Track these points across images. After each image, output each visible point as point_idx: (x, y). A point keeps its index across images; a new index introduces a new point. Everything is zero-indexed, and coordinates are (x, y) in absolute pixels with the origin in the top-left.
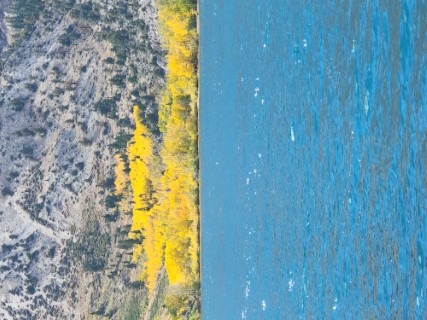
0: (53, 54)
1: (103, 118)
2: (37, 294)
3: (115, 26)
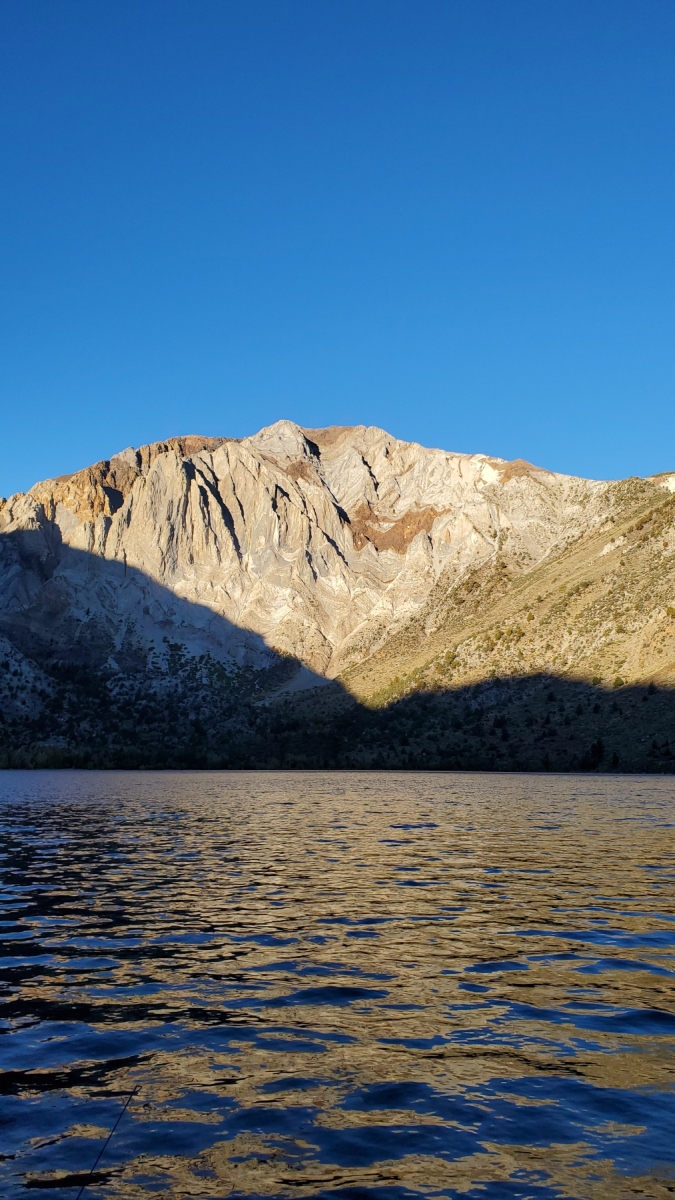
3: (47, 722)
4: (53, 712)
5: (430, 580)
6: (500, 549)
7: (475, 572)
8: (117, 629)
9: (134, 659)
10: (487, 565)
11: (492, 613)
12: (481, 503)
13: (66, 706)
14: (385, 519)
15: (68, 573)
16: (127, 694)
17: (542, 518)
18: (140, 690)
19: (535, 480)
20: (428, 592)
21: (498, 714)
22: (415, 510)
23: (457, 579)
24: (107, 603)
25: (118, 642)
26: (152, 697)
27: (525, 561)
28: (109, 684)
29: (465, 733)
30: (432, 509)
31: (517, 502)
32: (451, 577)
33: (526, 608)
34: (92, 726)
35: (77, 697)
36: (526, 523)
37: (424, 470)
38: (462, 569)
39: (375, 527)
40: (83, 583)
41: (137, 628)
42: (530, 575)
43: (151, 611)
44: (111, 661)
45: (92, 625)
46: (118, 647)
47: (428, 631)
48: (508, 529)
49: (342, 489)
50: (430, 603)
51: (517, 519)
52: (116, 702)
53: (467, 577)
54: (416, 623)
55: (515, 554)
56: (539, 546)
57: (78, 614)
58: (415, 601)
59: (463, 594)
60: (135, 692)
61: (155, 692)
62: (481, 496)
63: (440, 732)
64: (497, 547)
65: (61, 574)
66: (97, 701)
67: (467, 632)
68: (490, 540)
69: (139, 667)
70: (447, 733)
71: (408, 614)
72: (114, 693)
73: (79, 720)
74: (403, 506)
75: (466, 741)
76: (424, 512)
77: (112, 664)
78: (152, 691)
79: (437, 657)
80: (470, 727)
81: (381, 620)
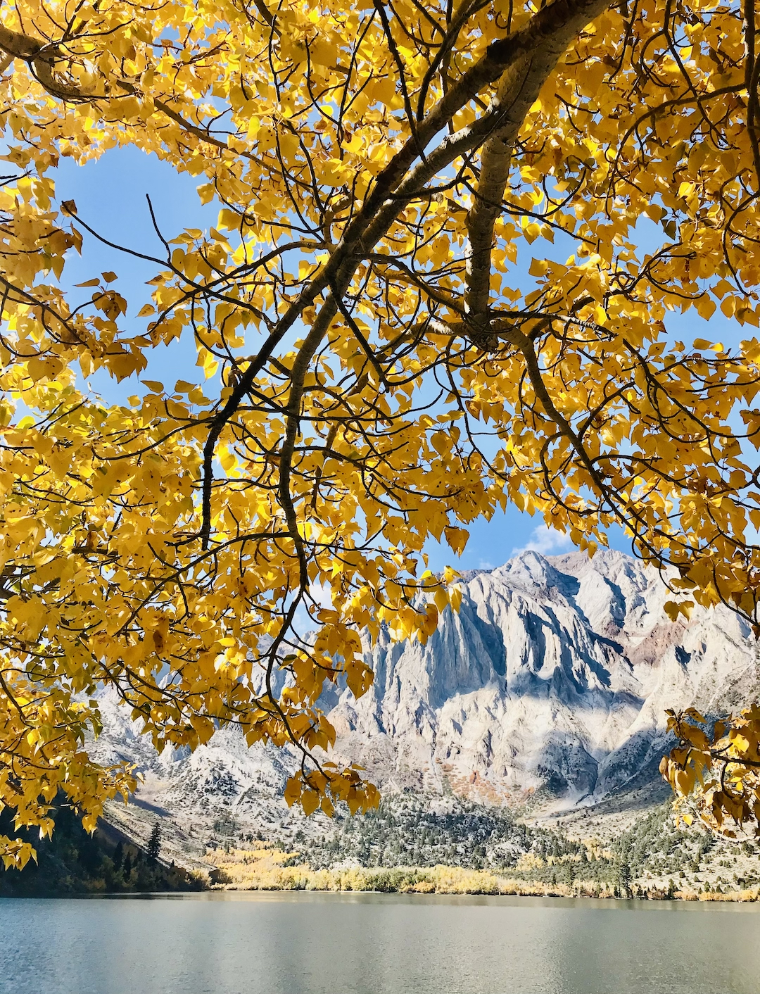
1: (293, 834)
2: (205, 794)
3: (342, 843)
5: (689, 692)
6: (757, 657)
7: (735, 682)
10: (746, 675)
14: (634, 634)
16: (410, 815)
18: (420, 811)
22: (663, 623)
23: (717, 691)
26: (432, 818)
28: (392, 805)
30: (680, 622)
32: (711, 689)
38: (720, 681)
39: (625, 642)
41: (412, 749)
53: (727, 688)
59: (726, 705)
64: (754, 656)
68: (746, 649)
77: (393, 785)
81: (643, 735)
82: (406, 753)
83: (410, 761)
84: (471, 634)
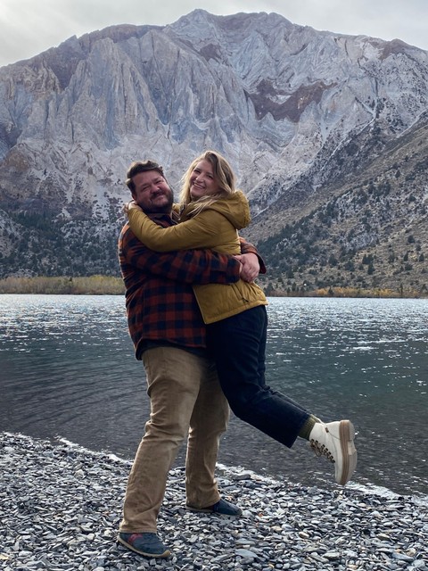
0: (5, 231)
3: (16, 258)
4: (21, 250)
5: (318, 144)
6: (377, 116)
7: (356, 136)
8: (68, 186)
9: (83, 210)
10: (366, 131)
11: (368, 171)
12: (362, 78)
13: (30, 246)
14: (282, 93)
15: (28, 141)
16: (77, 237)
17: (414, 90)
18: (86, 234)
19: (409, 57)
20: (315, 155)
21: (367, 254)
22: (307, 84)
23: (340, 143)
24: (60, 165)
25: (69, 196)
26: (95, 240)
27: (398, 127)
28: (63, 229)
29: (339, 268)
30: (322, 83)
31: (393, 76)
32: (336, 142)
33: (395, 167)
34: (50, 262)
35: (39, 240)
36: (401, 94)
37: (316, 49)
38: (345, 135)
39: (274, 100)
40: (40, 150)
41: (84, 185)
42: (401, 138)
43: (94, 172)
44: (64, 211)
45: (49, 183)
46: (70, 200)
47: (315, 187)
48: (384, 100)
49: (247, 68)
50: (317, 163)
51: (393, 91)
52: (69, 243)
53: (348, 141)
54: (305, 181)
55: (390, 121)
56: (410, 114)
57: (39, 174)
58: (305, 161)
59: (345, 156)
60: (82, 236)
61: (98, 236)
62: (363, 71)
63: (319, 267)
64: (374, 115)
65: (23, 142)
66: (54, 242)
67: (347, 187)
68: (370, 110)
69: (87, 216)
70: (325, 268)
71: (299, 173)
72: (67, 236)
73: (40, 258)
74: (296, 82)
75: (339, 274)
76: (315, 86)
77: (66, 214)
78: (95, 235)
79: (320, 209)
80: (343, 264)
81: (277, 178)
82: (78, 188)
83: (82, 195)
84: (140, 87)
